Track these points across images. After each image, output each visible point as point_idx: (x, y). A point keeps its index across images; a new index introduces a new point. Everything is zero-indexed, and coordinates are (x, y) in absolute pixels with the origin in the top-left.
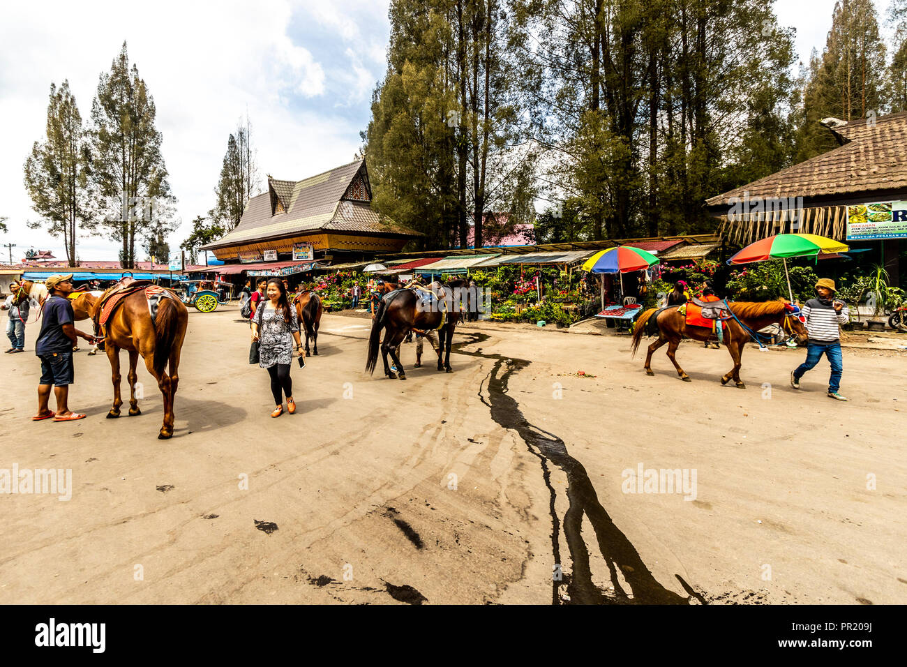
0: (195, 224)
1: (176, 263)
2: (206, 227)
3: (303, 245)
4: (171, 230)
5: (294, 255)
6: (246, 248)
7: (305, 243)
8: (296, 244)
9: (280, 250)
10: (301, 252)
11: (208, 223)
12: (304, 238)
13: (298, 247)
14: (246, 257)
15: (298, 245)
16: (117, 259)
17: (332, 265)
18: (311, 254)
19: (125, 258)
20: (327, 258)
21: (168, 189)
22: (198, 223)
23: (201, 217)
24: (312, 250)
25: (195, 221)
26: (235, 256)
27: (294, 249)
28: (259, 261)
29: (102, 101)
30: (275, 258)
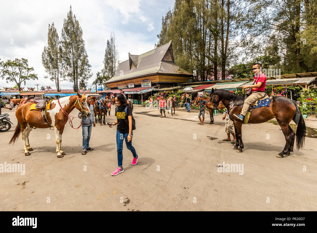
0: (97, 75)
1: (94, 89)
2: (101, 76)
3: (146, 81)
4: (90, 77)
5: (142, 85)
6: (120, 83)
7: (148, 80)
8: (143, 80)
9: (135, 83)
10: (145, 84)
11: (101, 75)
12: (147, 78)
13: (144, 82)
14: (120, 86)
15: (144, 81)
16: (72, 89)
17: (160, 88)
18: (150, 85)
19: (75, 88)
20: (158, 86)
21: (88, 62)
22: (98, 74)
23: (99, 72)
24: (150, 83)
25: (97, 74)
26: (115, 86)
27: (142, 82)
28: (126, 88)
29: (65, 30)
30: (133, 87)
